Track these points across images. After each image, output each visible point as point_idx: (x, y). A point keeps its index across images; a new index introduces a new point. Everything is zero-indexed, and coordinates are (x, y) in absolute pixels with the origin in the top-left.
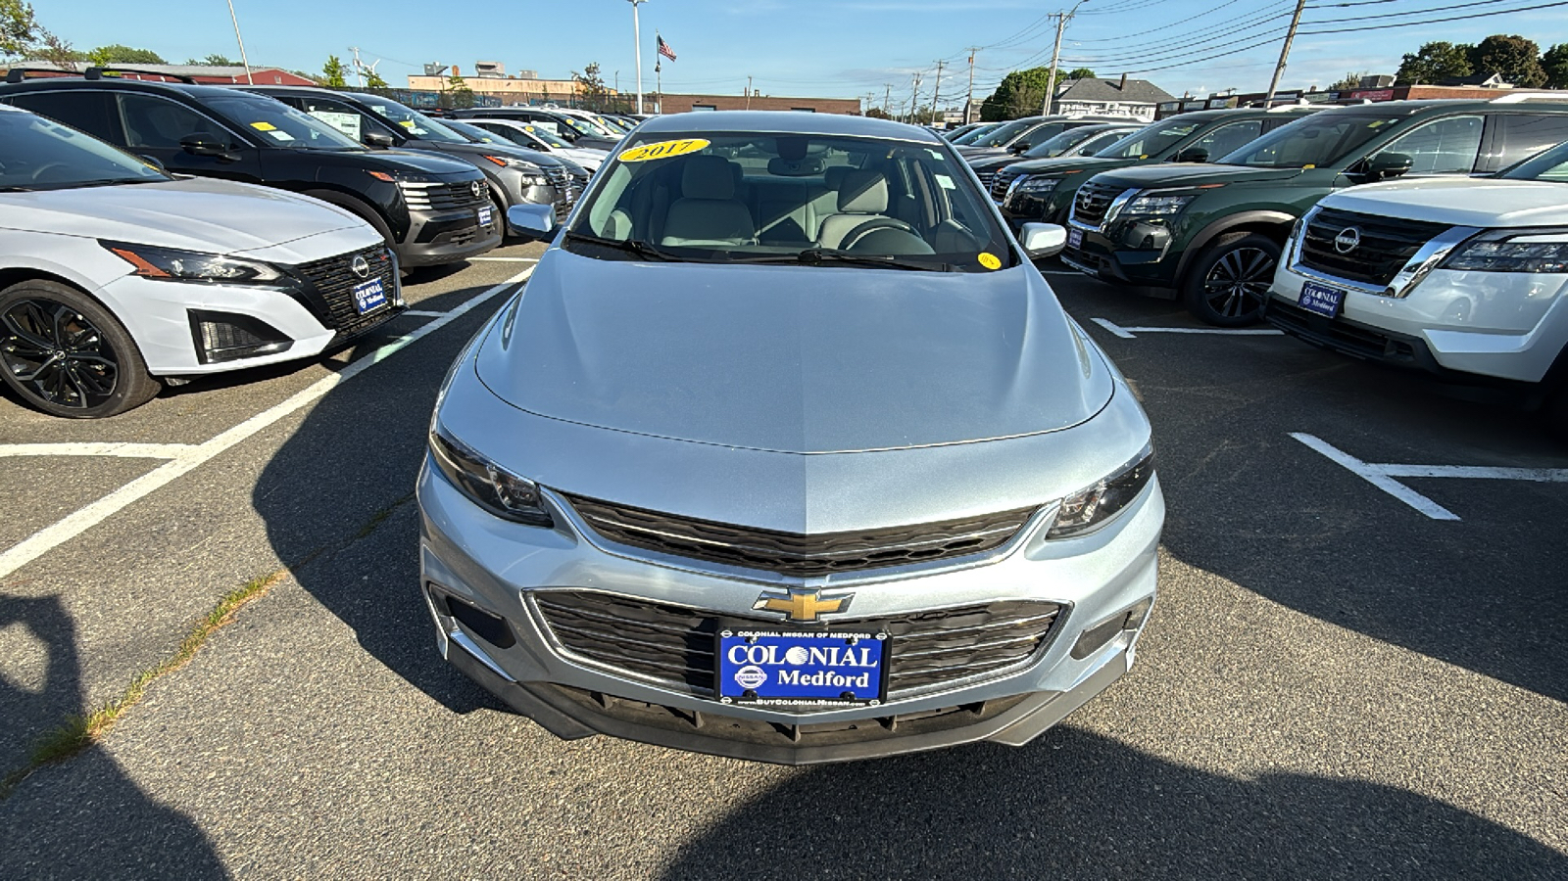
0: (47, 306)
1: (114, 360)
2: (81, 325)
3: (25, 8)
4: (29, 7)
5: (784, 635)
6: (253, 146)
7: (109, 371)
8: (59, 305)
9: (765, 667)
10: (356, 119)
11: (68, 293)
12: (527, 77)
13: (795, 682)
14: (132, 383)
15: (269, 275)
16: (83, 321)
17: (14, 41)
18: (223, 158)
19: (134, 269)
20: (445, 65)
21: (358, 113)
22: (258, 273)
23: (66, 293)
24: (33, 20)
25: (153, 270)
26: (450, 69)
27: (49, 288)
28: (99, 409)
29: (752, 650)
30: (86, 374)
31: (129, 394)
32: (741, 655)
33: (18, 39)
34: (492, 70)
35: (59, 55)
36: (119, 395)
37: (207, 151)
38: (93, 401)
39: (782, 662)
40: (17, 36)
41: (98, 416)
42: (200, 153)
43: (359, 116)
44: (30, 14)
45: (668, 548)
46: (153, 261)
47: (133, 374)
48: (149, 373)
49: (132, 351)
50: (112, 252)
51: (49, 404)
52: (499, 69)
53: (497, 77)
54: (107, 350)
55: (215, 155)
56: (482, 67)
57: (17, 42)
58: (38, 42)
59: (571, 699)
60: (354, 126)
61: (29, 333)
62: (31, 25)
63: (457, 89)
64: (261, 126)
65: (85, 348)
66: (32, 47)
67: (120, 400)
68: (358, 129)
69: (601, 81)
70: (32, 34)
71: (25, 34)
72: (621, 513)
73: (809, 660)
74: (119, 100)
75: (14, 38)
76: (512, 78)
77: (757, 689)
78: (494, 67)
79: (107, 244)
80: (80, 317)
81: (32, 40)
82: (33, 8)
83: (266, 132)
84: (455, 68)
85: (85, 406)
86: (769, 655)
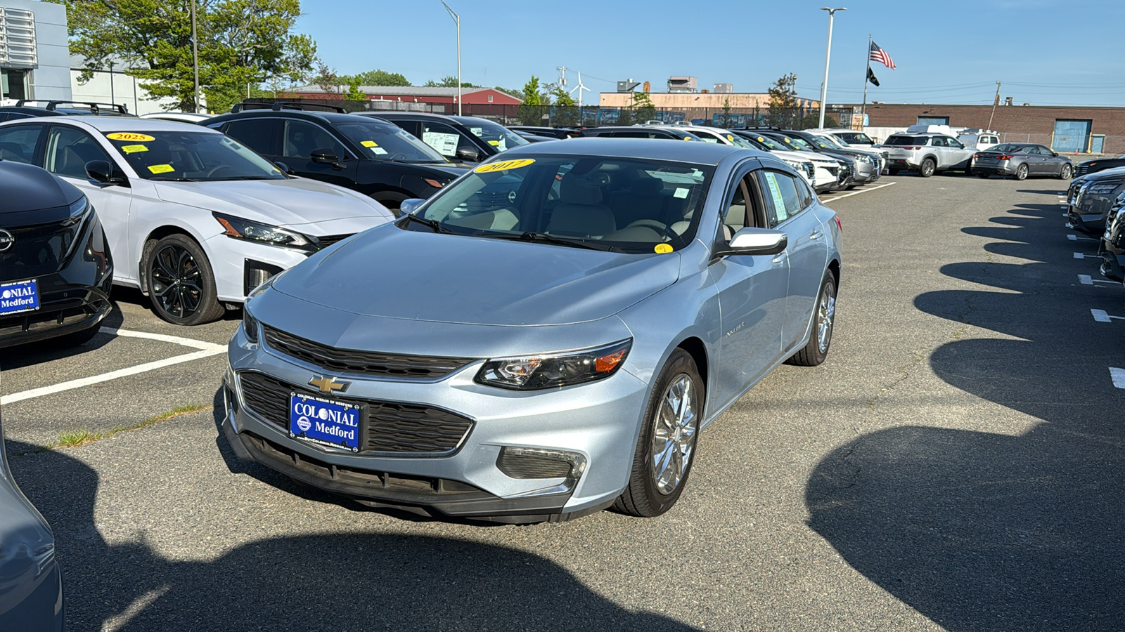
0: (179, 249)
1: (201, 288)
2: (192, 263)
3: (312, 46)
4: (315, 44)
5: (317, 399)
6: (356, 158)
7: (198, 294)
8: (184, 249)
9: (310, 418)
10: (455, 138)
11: (190, 243)
12: (720, 90)
13: (323, 431)
14: (207, 305)
15: (301, 242)
16: (192, 261)
17: (298, 71)
18: (335, 166)
19: (224, 230)
20: (638, 82)
21: (458, 133)
22: (293, 240)
23: (189, 243)
24: (315, 54)
25: (234, 232)
26: (642, 85)
27: (182, 239)
28: (187, 319)
29: (305, 406)
30: (188, 294)
31: (204, 311)
32: (300, 409)
33: (302, 69)
34: (684, 85)
35: (327, 79)
36: (199, 311)
37: (327, 161)
38: (187, 313)
39: (317, 417)
40: (301, 68)
41: (186, 324)
42: (322, 163)
43: (459, 136)
44: (314, 50)
45: (290, 353)
46: (236, 227)
47: (208, 299)
48: (218, 299)
49: (212, 283)
50: (218, 220)
51: (165, 313)
52: (690, 85)
53: (688, 91)
54: (199, 281)
55: (331, 164)
56: (674, 82)
57: (301, 71)
58: (314, 71)
59: (253, 443)
60: (453, 144)
61: (168, 267)
62: (313, 58)
63: (641, 105)
64: (366, 144)
65: (191, 279)
66: (308, 74)
67: (199, 314)
68: (455, 147)
69: (793, 93)
70: (312, 65)
71: (307, 66)
72: (279, 335)
73: (328, 418)
74: (286, 125)
75: (299, 69)
76: (705, 92)
77: (306, 432)
78: (686, 81)
79: (216, 214)
80: (192, 258)
81: (311, 69)
82: (317, 44)
83: (369, 148)
84: (647, 84)
85: (181, 316)
86: (312, 410)
